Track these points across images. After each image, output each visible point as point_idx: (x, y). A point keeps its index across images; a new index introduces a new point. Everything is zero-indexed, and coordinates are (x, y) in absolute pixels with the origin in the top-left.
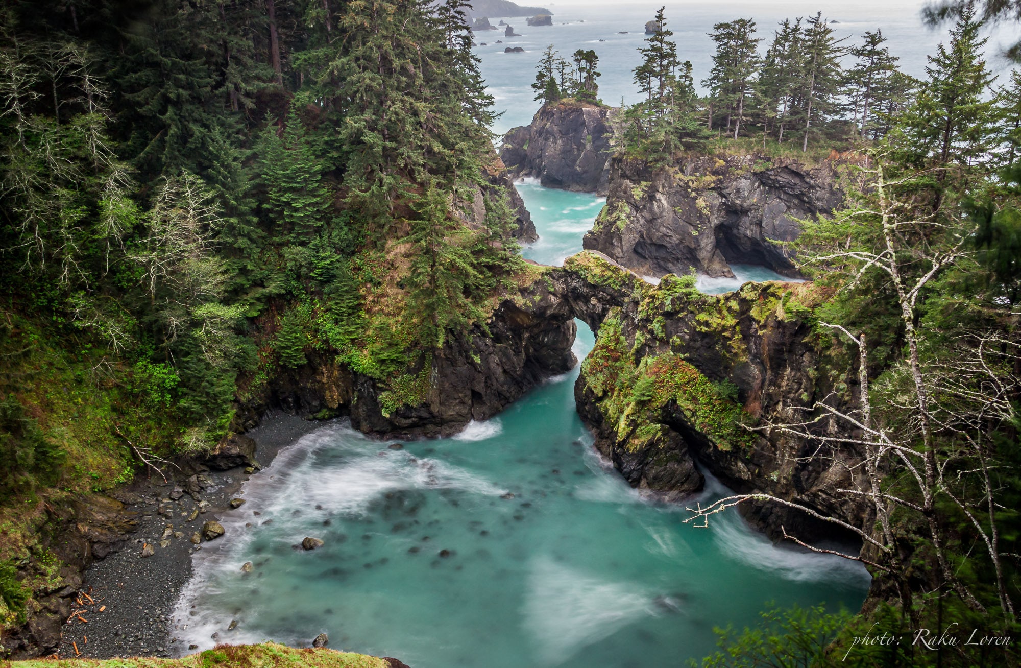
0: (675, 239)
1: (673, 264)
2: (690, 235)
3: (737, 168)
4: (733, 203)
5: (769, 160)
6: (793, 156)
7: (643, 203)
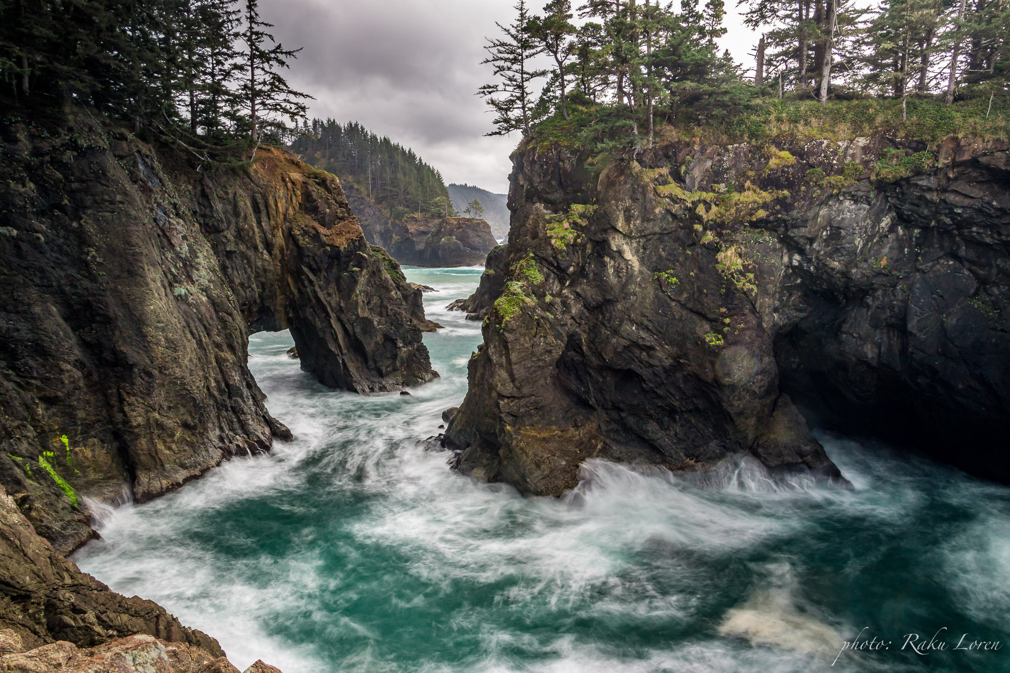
0: (663, 355)
1: (660, 423)
2: (701, 344)
3: (829, 169)
4: (822, 266)
5: (920, 146)
6: (995, 130)
7: (578, 258)
